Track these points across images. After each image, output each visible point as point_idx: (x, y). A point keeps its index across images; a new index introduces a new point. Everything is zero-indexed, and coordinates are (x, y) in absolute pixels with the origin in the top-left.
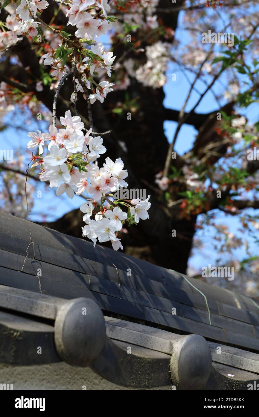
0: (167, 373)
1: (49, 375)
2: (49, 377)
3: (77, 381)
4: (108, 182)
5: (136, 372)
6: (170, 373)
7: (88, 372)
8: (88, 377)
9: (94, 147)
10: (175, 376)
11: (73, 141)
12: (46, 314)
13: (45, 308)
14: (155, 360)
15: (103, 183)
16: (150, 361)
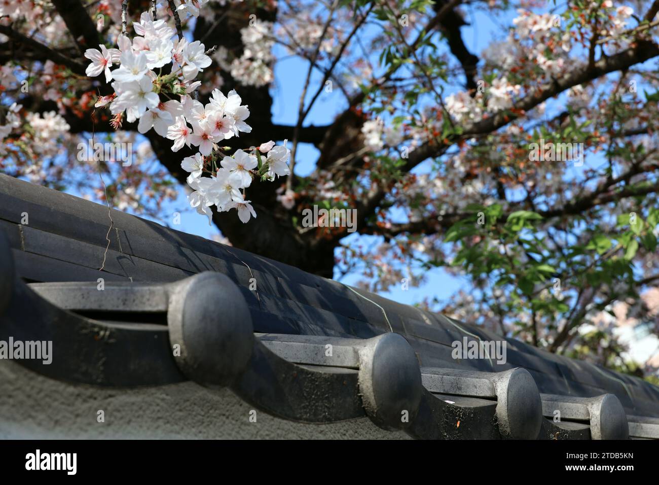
0: (355, 396)
1: (167, 411)
2: (168, 414)
3: (215, 420)
4: (220, 126)
5: (308, 396)
6: (361, 396)
7: (231, 405)
8: (231, 413)
9: (191, 57)
10: (369, 401)
11: (155, 50)
12: (150, 305)
13: (147, 297)
14: (335, 376)
15: (213, 127)
16: (328, 378)
